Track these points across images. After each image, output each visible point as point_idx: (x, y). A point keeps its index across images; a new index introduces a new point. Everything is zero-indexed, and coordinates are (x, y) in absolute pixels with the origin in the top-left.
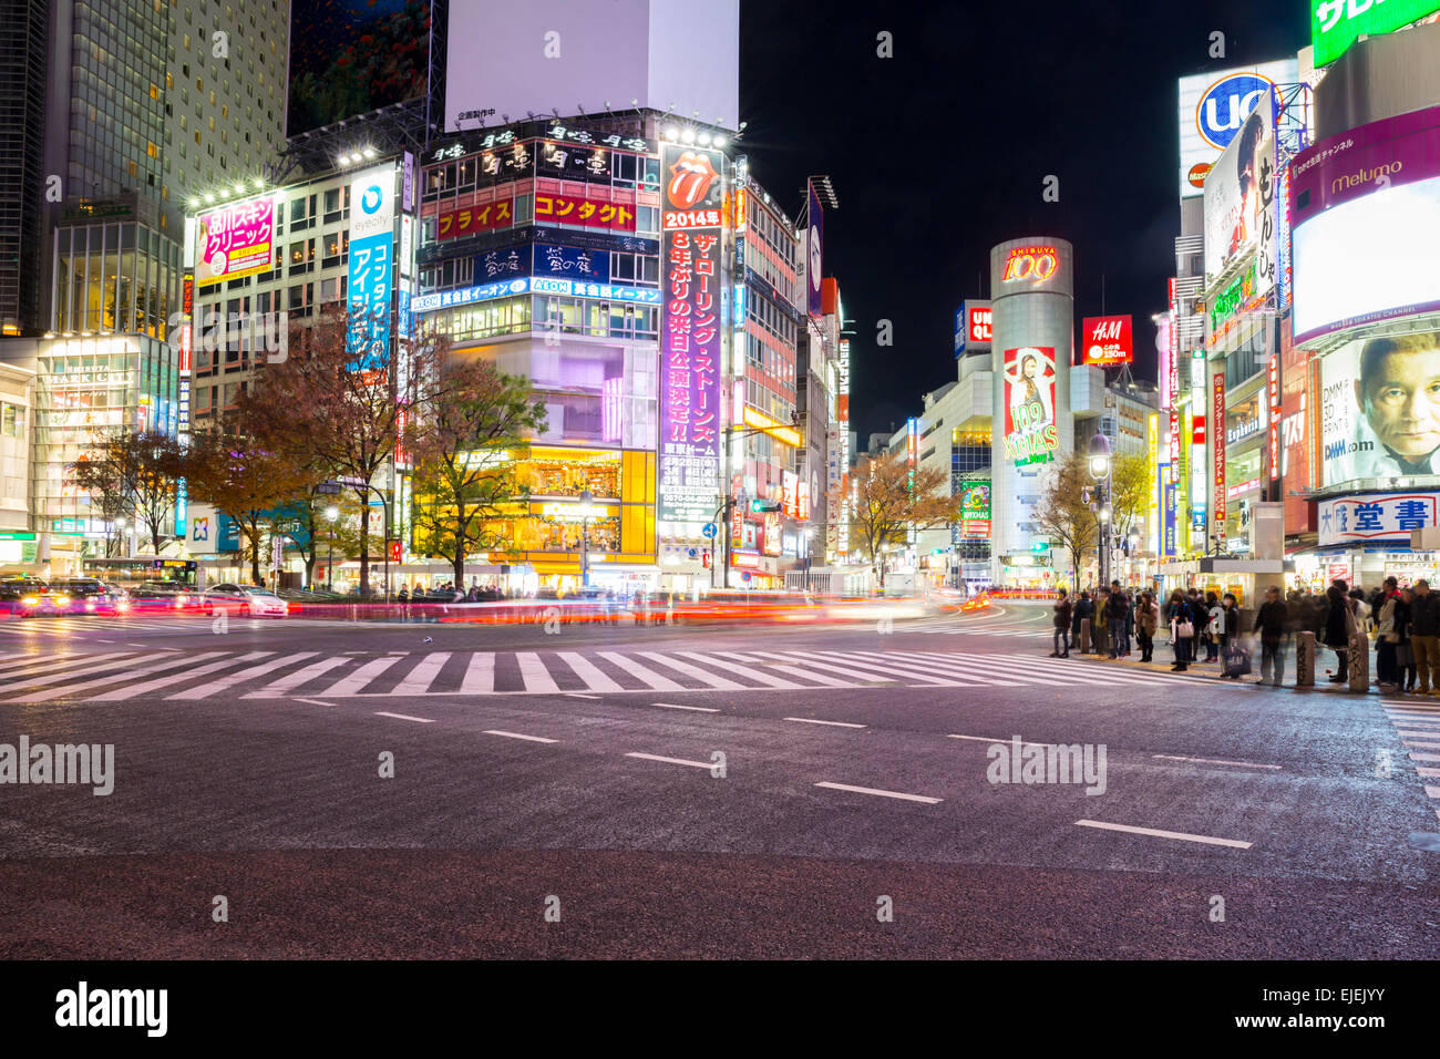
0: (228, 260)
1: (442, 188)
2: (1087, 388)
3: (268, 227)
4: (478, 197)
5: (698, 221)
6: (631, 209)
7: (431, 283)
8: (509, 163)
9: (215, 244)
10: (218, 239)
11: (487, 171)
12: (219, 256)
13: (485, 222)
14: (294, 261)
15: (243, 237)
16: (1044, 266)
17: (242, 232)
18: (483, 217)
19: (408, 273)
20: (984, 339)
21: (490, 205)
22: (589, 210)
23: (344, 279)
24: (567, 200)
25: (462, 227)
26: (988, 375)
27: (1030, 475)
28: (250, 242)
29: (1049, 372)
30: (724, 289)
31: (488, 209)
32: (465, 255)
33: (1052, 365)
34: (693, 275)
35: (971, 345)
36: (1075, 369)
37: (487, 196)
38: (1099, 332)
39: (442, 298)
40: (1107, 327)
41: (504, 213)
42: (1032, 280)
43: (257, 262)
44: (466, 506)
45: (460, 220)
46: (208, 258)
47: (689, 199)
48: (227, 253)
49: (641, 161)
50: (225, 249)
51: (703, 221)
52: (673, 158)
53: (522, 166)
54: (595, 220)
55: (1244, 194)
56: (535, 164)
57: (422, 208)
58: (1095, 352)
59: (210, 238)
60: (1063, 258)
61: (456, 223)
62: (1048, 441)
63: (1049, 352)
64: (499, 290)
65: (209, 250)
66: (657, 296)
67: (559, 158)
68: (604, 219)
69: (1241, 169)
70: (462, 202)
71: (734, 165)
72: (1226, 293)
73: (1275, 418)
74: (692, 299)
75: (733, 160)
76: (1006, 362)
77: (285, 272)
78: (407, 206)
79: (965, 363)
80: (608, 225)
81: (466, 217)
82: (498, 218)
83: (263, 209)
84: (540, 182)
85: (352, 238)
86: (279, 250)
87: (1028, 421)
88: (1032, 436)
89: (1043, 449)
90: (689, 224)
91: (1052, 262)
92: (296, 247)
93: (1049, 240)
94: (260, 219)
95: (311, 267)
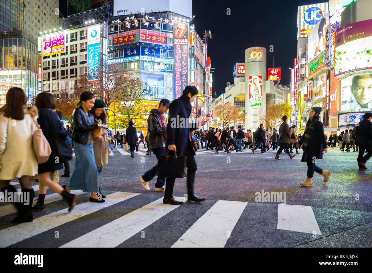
0: (51, 49)
1: (114, 31)
2: (270, 86)
3: (63, 40)
4: (125, 34)
5: (183, 42)
6: (166, 38)
7: (112, 57)
8: (133, 25)
9: (47, 45)
10: (48, 44)
11: (127, 27)
12: (49, 48)
13: (127, 41)
14: (71, 50)
15: (56, 43)
16: (259, 54)
17: (55, 42)
18: (126, 39)
19: (105, 54)
20: (241, 73)
21: (128, 36)
22: (155, 38)
23: (86, 55)
24: (149, 35)
25: (120, 42)
26: (244, 83)
27: (255, 109)
28: (58, 44)
29: (260, 82)
30: (189, 60)
31: (128, 37)
32: (121, 49)
33: (261, 80)
34: (181, 56)
35: (237, 75)
36: (267, 82)
37: (127, 34)
38: (272, 72)
39: (115, 61)
40: (274, 71)
41: (132, 38)
42: (256, 58)
43: (60, 50)
44: (130, 115)
45: (120, 40)
46: (45, 48)
47: (180, 36)
48: (51, 47)
49: (168, 25)
50: (51, 46)
51: (184, 42)
52: (176, 25)
53: (137, 26)
54: (156, 41)
55: (320, 38)
56: (140, 25)
57: (109, 36)
58: (271, 77)
59: (46, 43)
60: (264, 52)
61: (118, 41)
62: (260, 100)
63: (260, 77)
64: (131, 59)
65: (45, 46)
66: (172, 61)
67: (147, 24)
68: (159, 41)
69: (319, 32)
70: (120, 35)
71: (191, 27)
72: (314, 63)
73: (328, 94)
74: (181, 62)
75: (191, 26)
76: (249, 79)
77: (69, 53)
78: (104, 36)
79: (236, 80)
80: (160, 42)
81: (121, 39)
82: (131, 40)
83: (61, 35)
84: (142, 30)
85: (88, 44)
86: (67, 47)
87: (255, 95)
88: (256, 99)
89: (258, 102)
90: (180, 42)
91: (261, 53)
92: (72, 46)
93: (261, 48)
94: (61, 38)
95: (76, 52)
